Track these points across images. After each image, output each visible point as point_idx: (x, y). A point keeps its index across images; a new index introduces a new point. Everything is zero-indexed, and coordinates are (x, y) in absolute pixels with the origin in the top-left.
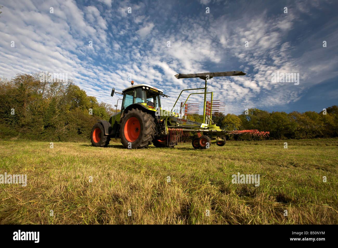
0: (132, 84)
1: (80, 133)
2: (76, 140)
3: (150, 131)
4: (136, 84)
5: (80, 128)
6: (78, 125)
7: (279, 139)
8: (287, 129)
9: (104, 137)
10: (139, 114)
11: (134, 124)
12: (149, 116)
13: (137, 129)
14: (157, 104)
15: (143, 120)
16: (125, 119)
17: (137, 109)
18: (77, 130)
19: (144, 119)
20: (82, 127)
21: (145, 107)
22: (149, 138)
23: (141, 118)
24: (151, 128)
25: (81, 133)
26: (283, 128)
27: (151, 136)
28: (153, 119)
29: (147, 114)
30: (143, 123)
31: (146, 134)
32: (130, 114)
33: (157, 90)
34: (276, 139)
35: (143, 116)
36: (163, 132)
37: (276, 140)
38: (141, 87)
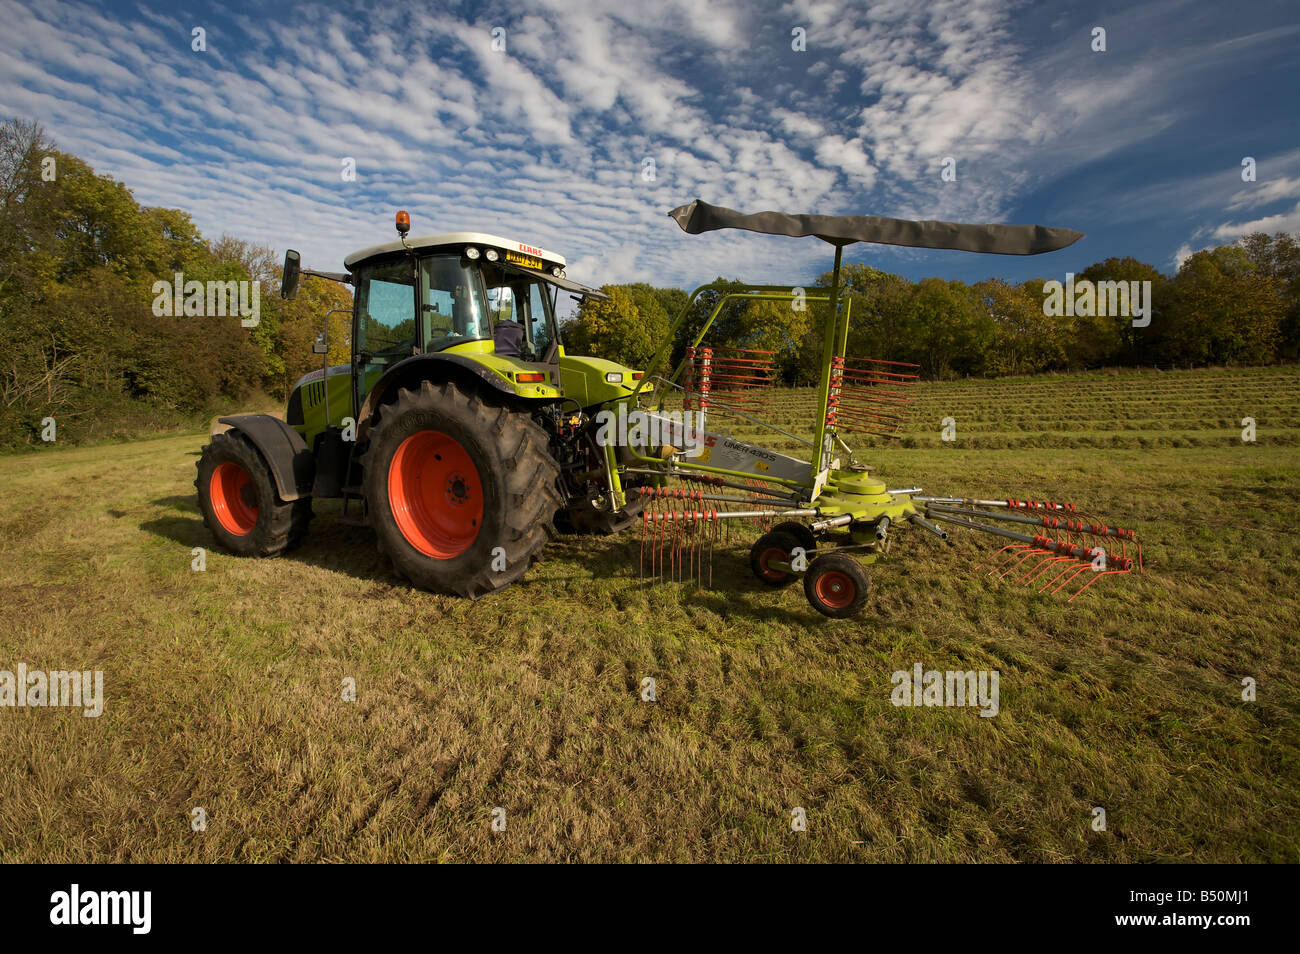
0: (403, 228)
1: (138, 392)
2: (125, 426)
3: (535, 510)
4: (423, 234)
5: (135, 369)
6: (120, 355)
7: (932, 380)
8: (961, 342)
9: (279, 510)
10: (466, 418)
11: (438, 458)
12: (520, 427)
13: (459, 487)
14: (535, 320)
15: (495, 454)
16: (386, 436)
17: (456, 392)
18: (118, 377)
19: (498, 450)
20: (146, 365)
21: (496, 383)
22: (534, 542)
23: (486, 442)
24: (538, 495)
25: (144, 391)
26: (952, 338)
27: (542, 529)
28: (544, 439)
29: (510, 416)
30: (497, 469)
31: (520, 528)
32: (415, 413)
33: (537, 260)
34: (924, 378)
35: (495, 431)
36: (596, 498)
37: (923, 384)
38: (460, 249)
